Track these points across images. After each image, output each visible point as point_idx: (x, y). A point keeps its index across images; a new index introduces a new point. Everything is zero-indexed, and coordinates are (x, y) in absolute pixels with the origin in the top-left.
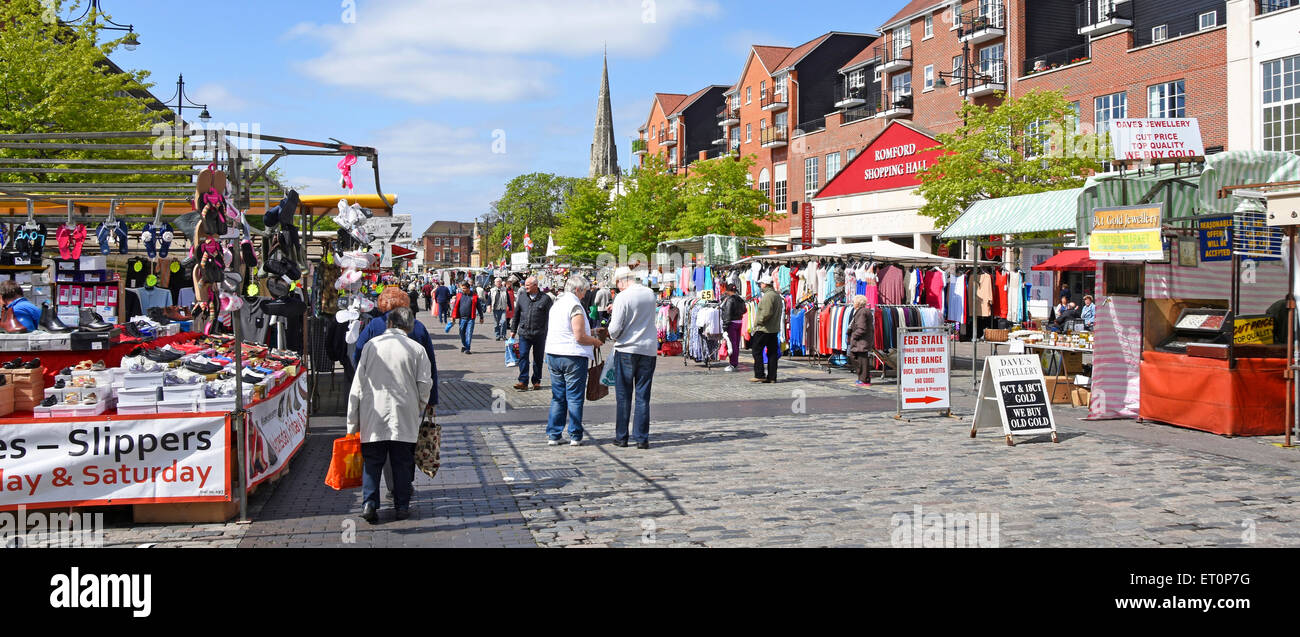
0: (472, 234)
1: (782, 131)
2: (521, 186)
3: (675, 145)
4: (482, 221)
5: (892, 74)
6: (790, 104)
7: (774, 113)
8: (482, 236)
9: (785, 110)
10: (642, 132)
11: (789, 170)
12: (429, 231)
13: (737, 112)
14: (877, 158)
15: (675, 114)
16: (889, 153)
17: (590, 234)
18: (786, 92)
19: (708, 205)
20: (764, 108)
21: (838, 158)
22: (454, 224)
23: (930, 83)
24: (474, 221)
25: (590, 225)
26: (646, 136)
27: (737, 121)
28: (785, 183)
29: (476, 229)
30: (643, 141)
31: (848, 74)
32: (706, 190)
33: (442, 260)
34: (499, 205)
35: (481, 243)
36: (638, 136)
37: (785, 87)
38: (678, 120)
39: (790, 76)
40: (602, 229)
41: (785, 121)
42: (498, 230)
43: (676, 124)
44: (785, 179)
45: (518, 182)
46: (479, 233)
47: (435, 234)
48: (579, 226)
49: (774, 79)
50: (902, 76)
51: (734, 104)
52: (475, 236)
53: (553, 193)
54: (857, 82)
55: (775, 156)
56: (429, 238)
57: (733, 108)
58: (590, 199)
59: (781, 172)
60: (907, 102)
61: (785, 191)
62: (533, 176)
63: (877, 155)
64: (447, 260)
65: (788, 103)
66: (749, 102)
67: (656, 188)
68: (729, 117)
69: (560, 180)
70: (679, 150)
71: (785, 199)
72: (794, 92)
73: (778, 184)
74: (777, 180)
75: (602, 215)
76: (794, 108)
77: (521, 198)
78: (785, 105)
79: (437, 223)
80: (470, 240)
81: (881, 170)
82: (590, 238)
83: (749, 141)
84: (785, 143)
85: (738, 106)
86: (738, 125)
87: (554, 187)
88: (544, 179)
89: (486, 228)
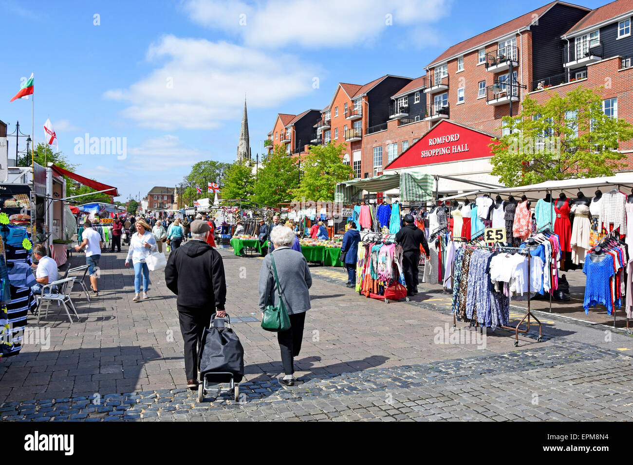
0: (174, 194)
1: (358, 132)
2: (200, 167)
3: (290, 142)
4: (179, 186)
5: (434, 94)
6: (364, 116)
7: (353, 121)
8: (179, 194)
9: (360, 119)
10: (269, 136)
11: (363, 154)
12: (151, 192)
13: (329, 122)
14: (430, 143)
15: (290, 125)
16: (439, 140)
17: (241, 192)
18: (361, 109)
19: (318, 173)
20: (347, 118)
21: (396, 147)
22: (164, 188)
23: (461, 99)
24: (174, 187)
25: (240, 187)
26: (272, 138)
27: (329, 127)
28: (360, 162)
29: (175, 191)
30: (271, 141)
31: (397, 99)
32: (316, 164)
33: (157, 206)
34: (188, 178)
35: (178, 198)
36: (267, 138)
37: (361, 106)
38: (292, 128)
39: (364, 99)
40: (247, 189)
41: (361, 126)
42: (187, 191)
43: (290, 131)
44: (360, 160)
45: (199, 165)
46: (177, 193)
47: (154, 193)
48: (235, 187)
49: (353, 101)
50: (441, 95)
51: (327, 117)
52: (175, 194)
53: (218, 171)
54: (403, 103)
55: (353, 147)
56: (151, 195)
57: (327, 119)
58: (240, 172)
59: (357, 156)
60: (445, 111)
61: (360, 167)
62: (207, 162)
63: (430, 142)
64: (160, 207)
65: (362, 115)
66: (336, 116)
67: (281, 165)
68: (324, 124)
69: (222, 165)
70: (292, 145)
71: (359, 172)
72: (366, 109)
73: (355, 163)
74: (355, 160)
75: (247, 182)
76: (366, 118)
77: (200, 174)
78: (361, 116)
79: (155, 187)
80: (172, 197)
81: (433, 152)
82: (241, 194)
83: (337, 138)
84: (360, 139)
85: (329, 118)
86: (329, 129)
87: (217, 169)
88: (213, 164)
89: (181, 190)
